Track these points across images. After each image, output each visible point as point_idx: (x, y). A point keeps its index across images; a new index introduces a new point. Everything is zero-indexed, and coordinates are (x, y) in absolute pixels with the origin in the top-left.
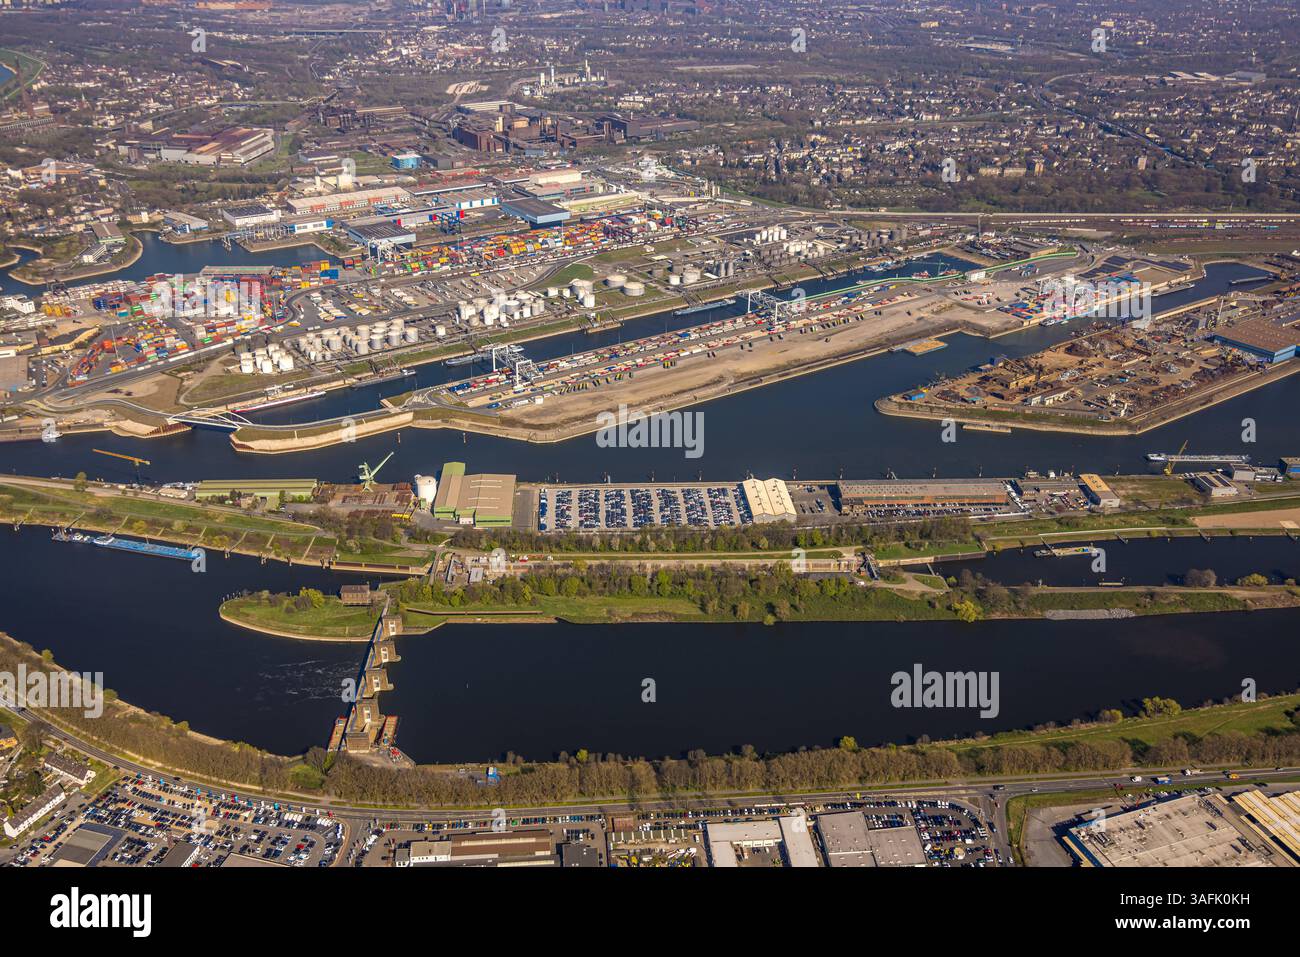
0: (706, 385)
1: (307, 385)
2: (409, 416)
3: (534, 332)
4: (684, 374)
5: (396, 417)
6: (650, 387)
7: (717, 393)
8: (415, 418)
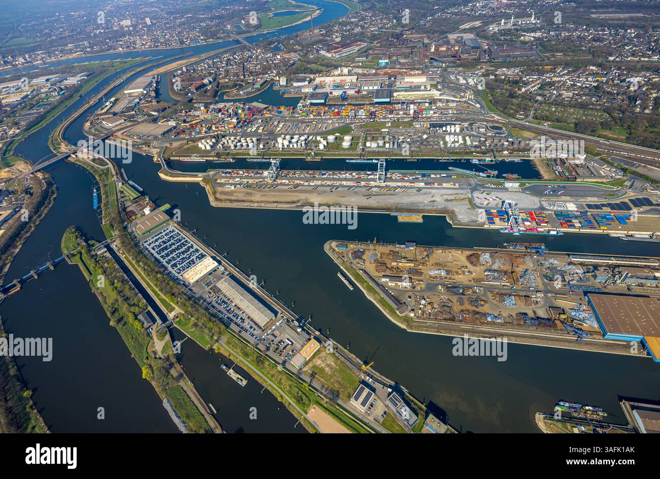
0: (289, 203)
1: (202, 156)
2: (201, 179)
3: (293, 154)
4: (291, 194)
5: (198, 178)
6: (274, 196)
7: (287, 208)
8: (202, 181)
